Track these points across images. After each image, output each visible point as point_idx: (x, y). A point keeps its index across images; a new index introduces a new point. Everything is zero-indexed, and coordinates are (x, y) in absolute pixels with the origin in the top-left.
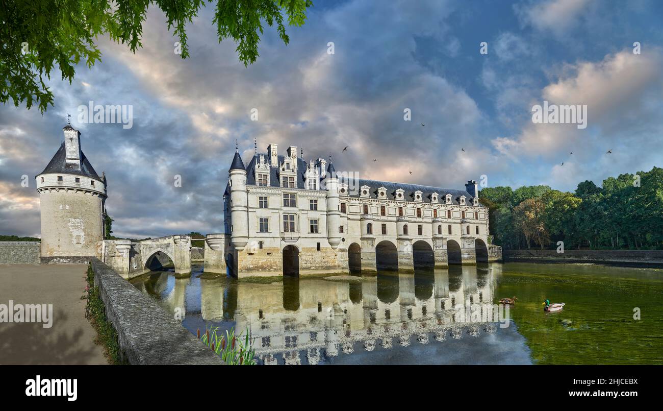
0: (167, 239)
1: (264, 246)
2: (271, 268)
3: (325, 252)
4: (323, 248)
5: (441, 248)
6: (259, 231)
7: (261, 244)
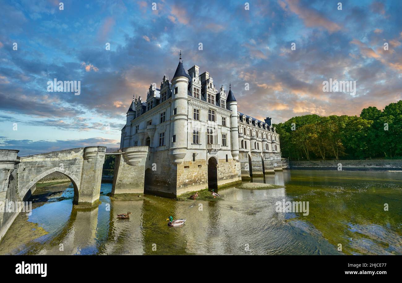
0: (73, 152)
1: (196, 158)
2: (201, 181)
3: (230, 163)
4: (229, 159)
5: (269, 159)
6: (193, 143)
7: (194, 155)
